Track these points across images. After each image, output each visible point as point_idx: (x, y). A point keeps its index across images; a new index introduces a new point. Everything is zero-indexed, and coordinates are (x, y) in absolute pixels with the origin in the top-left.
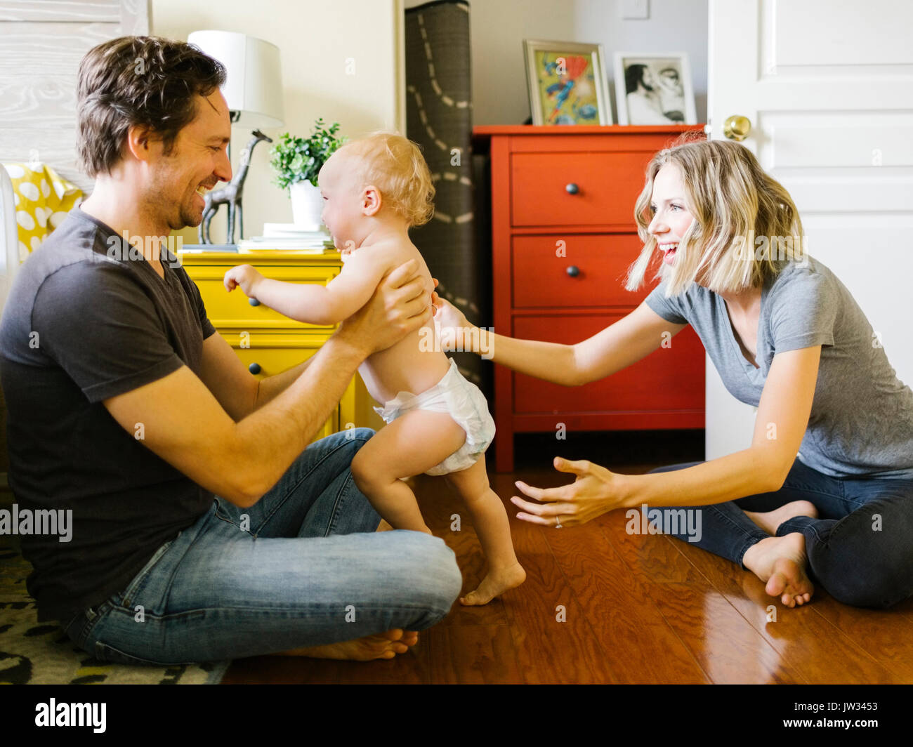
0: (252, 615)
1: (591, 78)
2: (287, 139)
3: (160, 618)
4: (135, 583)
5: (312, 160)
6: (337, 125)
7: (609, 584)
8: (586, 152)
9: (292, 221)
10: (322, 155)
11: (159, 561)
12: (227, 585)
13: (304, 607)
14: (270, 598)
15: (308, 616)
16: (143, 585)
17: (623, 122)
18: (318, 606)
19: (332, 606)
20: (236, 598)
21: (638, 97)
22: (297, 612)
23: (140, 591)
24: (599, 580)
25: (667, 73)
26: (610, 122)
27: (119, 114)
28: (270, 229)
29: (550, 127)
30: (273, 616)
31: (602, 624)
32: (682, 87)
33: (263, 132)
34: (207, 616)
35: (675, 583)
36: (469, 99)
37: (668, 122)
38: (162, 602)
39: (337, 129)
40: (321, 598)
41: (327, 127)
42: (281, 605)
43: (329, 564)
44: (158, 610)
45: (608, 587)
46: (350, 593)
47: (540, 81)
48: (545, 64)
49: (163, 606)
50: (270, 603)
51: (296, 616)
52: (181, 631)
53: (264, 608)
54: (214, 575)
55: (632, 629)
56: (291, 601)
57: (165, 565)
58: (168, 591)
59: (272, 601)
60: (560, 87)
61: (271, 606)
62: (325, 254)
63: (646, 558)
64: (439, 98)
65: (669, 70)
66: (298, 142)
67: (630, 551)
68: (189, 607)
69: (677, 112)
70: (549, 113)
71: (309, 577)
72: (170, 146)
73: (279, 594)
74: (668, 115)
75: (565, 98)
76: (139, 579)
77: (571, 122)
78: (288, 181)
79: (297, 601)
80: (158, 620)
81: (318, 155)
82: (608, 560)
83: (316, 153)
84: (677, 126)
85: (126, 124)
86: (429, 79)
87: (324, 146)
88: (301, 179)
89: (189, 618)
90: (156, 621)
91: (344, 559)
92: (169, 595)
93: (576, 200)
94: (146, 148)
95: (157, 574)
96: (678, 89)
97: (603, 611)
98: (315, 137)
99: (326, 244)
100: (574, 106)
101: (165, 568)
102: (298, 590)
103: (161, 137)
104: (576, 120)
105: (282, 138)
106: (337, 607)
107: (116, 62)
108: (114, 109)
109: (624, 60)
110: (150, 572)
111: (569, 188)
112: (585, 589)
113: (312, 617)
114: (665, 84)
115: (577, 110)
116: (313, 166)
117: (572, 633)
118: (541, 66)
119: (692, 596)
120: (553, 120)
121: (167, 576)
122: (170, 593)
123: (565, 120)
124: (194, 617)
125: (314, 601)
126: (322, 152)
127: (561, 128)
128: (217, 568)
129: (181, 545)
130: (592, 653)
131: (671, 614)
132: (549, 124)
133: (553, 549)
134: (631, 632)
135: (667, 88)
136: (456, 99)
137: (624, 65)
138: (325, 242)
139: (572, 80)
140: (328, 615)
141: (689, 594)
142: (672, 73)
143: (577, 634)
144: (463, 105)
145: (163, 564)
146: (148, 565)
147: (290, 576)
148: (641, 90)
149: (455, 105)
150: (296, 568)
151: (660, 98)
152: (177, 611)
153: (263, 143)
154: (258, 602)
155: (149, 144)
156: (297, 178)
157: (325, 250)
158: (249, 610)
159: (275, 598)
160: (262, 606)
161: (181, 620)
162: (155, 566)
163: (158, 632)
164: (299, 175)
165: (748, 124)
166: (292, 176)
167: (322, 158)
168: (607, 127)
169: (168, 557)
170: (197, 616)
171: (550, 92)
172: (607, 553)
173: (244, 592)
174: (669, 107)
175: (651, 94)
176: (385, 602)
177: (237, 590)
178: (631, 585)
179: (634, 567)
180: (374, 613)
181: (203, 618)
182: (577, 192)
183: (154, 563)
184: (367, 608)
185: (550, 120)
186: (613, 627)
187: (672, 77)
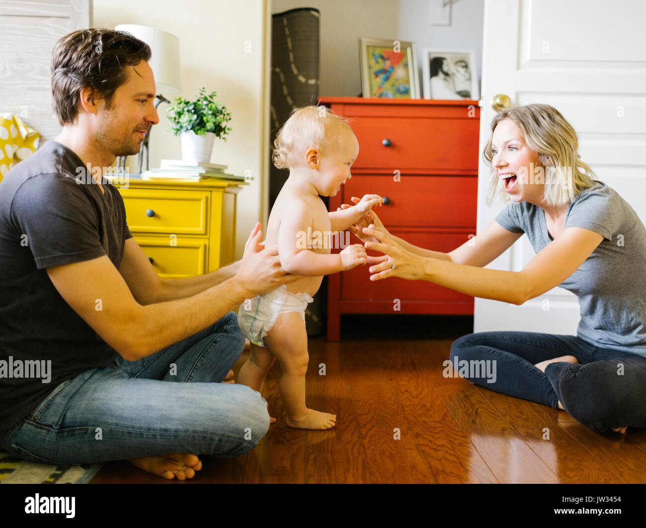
0: (120, 433)
1: (406, 66)
2: (180, 102)
3: (57, 431)
4: (42, 405)
5: (195, 117)
6: (215, 93)
7: (385, 420)
8: (397, 117)
9: (181, 158)
10: (203, 113)
11: (60, 391)
12: (104, 411)
13: (157, 430)
14: (133, 422)
15: (158, 437)
16: (47, 407)
17: (427, 97)
18: (166, 430)
19: (176, 431)
20: (110, 421)
21: (439, 80)
22: (151, 434)
23: (45, 411)
24: (380, 418)
25: (460, 64)
26: (418, 97)
27: (74, 81)
28: (165, 164)
29: (375, 99)
30: (134, 435)
31: (372, 447)
32: (470, 74)
33: (164, 96)
34: (89, 432)
35: (433, 421)
36: (317, 78)
37: (459, 98)
38: (59, 420)
39: (215, 96)
40: (168, 425)
41: (207, 94)
42: (141, 428)
43: (177, 401)
44: (56, 426)
45: (384, 422)
46: (189, 422)
47: (370, 67)
48: (374, 55)
49: (60, 423)
50: (133, 426)
51: (150, 436)
52: (70, 441)
53: (129, 429)
54: (96, 403)
55: (393, 452)
56: (147, 426)
57: (65, 394)
58: (64, 412)
59: (135, 425)
60: (384, 71)
61: (133, 428)
62: (200, 182)
63: (417, 403)
64: (296, 77)
65: (461, 61)
66: (187, 103)
67: (407, 398)
68: (77, 425)
69: (465, 91)
70: (375, 89)
71: (162, 409)
72: (109, 102)
73: (140, 420)
74: (460, 93)
75: (387, 79)
76: (45, 402)
77: (391, 96)
78: (178, 130)
79: (152, 426)
80: (55, 432)
81: (199, 113)
82: (389, 403)
83: (199, 111)
84: (466, 101)
85: (78, 87)
86: (289, 64)
87: (204, 107)
88: (187, 129)
89: (77, 432)
90: (54, 433)
91: (188, 398)
92: (65, 416)
93: (389, 151)
94: (94, 104)
95: (58, 400)
96: (467, 75)
97: (376, 438)
98: (199, 101)
99: (201, 175)
100: (393, 85)
101: (64, 397)
102: (153, 418)
103: (103, 96)
104: (394, 94)
105: (177, 100)
106: (180, 432)
107: (71, 46)
108: (70, 77)
109: (430, 54)
110: (53, 398)
111: (385, 142)
112: (368, 423)
113: (161, 438)
114: (458, 71)
115: (395, 88)
116: (196, 120)
117: (350, 453)
118: (371, 56)
119: (442, 431)
120: (378, 95)
121: (64, 402)
122: (65, 414)
123: (387, 95)
124: (80, 432)
125: (163, 427)
126: (202, 111)
127: (383, 100)
128: (99, 399)
129: (77, 382)
130: (360, 468)
131: (423, 443)
132: (374, 97)
133: (353, 395)
134: (391, 453)
135: (459, 74)
136: (308, 78)
137: (430, 57)
138: (200, 173)
139: (392, 67)
140: (173, 437)
141: (440, 429)
142: (463, 64)
143: (352, 454)
144: (312, 82)
145: (63, 394)
146: (52, 393)
147: (149, 408)
148: (441, 75)
149: (307, 82)
150: (153, 403)
151: (454, 81)
152: (68, 427)
153: (164, 104)
154: (124, 425)
155: (96, 101)
156: (185, 129)
157: (200, 179)
158: (118, 430)
159: (136, 423)
160: (127, 428)
161: (70, 433)
162: (57, 394)
163: (54, 440)
164: (186, 126)
165: (508, 101)
166: (181, 127)
167: (202, 115)
168: (416, 100)
169: (67, 389)
170: (82, 432)
171: (377, 74)
172: (390, 399)
173: (116, 417)
174: (461, 87)
175: (448, 78)
176: (214, 431)
177: (112, 415)
178: (400, 422)
179: (406, 409)
180: (205, 438)
181: (86, 433)
182: (390, 145)
183: (57, 392)
184: (200, 434)
185: (375, 95)
186: (380, 450)
187: (463, 67)
